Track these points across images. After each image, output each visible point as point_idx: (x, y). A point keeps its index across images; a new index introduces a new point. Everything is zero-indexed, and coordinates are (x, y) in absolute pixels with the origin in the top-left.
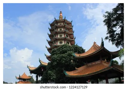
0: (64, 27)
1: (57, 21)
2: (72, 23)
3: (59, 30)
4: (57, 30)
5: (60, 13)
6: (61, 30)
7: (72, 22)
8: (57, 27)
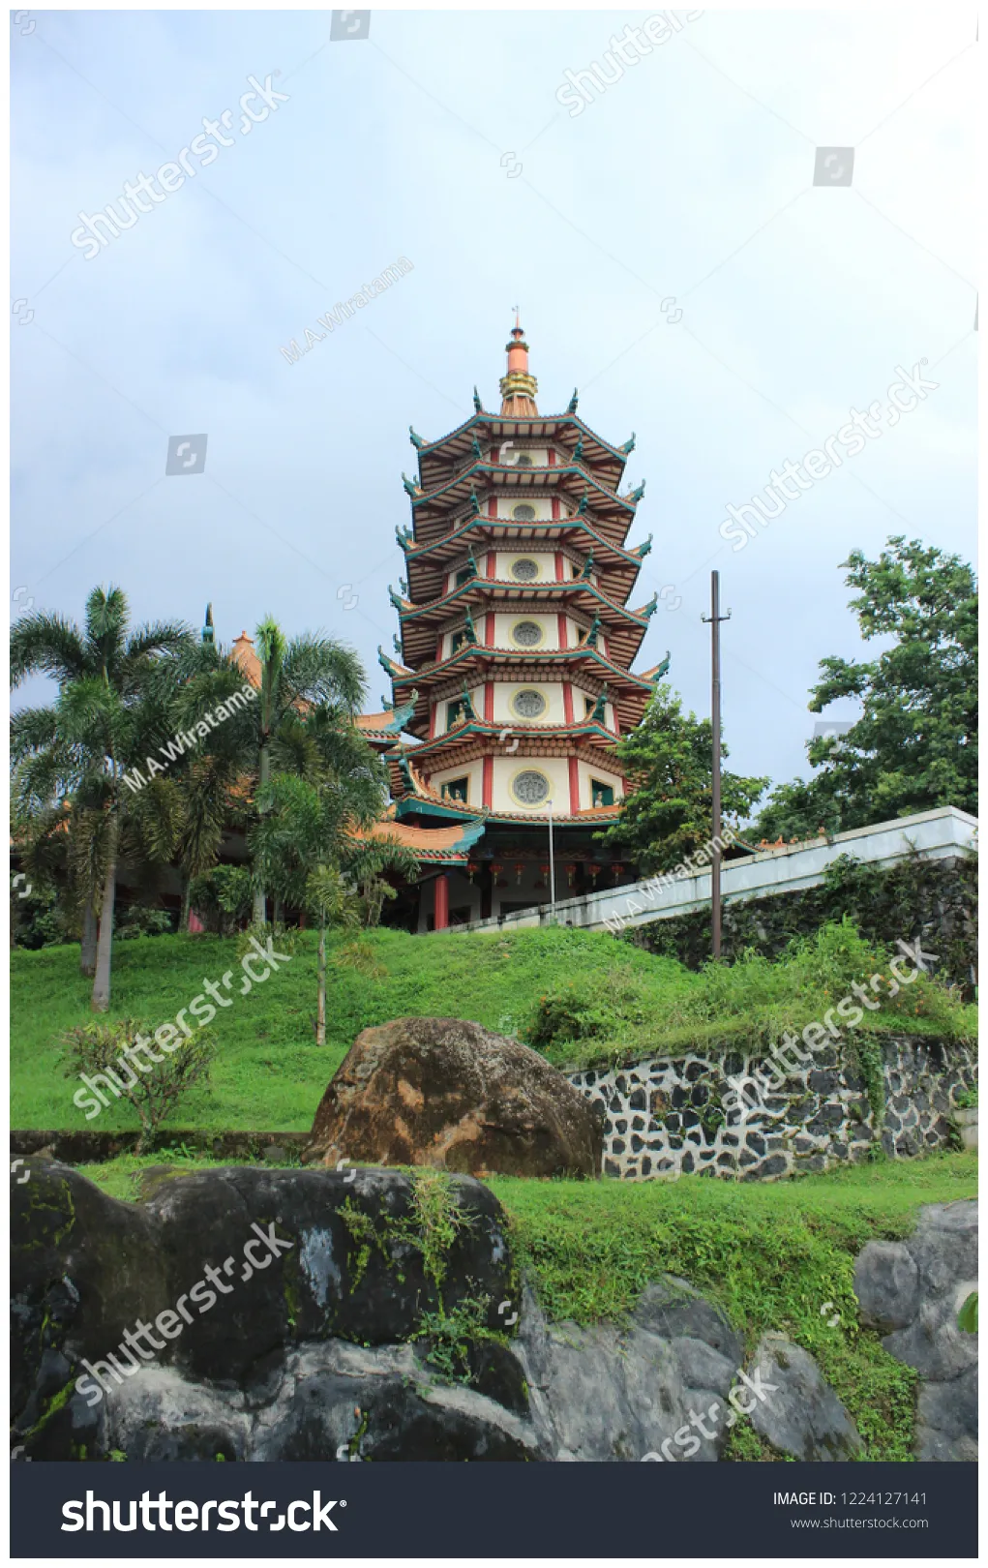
0: (559, 489)
1: (496, 429)
2: (631, 460)
3: (505, 511)
4: (493, 509)
5: (510, 347)
6: (527, 510)
7: (630, 447)
8: (491, 488)
